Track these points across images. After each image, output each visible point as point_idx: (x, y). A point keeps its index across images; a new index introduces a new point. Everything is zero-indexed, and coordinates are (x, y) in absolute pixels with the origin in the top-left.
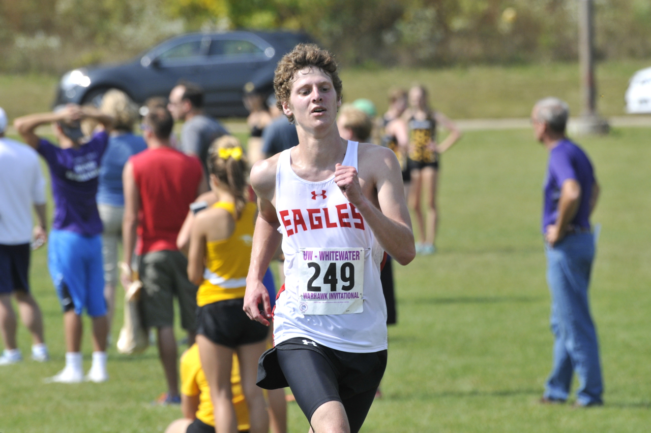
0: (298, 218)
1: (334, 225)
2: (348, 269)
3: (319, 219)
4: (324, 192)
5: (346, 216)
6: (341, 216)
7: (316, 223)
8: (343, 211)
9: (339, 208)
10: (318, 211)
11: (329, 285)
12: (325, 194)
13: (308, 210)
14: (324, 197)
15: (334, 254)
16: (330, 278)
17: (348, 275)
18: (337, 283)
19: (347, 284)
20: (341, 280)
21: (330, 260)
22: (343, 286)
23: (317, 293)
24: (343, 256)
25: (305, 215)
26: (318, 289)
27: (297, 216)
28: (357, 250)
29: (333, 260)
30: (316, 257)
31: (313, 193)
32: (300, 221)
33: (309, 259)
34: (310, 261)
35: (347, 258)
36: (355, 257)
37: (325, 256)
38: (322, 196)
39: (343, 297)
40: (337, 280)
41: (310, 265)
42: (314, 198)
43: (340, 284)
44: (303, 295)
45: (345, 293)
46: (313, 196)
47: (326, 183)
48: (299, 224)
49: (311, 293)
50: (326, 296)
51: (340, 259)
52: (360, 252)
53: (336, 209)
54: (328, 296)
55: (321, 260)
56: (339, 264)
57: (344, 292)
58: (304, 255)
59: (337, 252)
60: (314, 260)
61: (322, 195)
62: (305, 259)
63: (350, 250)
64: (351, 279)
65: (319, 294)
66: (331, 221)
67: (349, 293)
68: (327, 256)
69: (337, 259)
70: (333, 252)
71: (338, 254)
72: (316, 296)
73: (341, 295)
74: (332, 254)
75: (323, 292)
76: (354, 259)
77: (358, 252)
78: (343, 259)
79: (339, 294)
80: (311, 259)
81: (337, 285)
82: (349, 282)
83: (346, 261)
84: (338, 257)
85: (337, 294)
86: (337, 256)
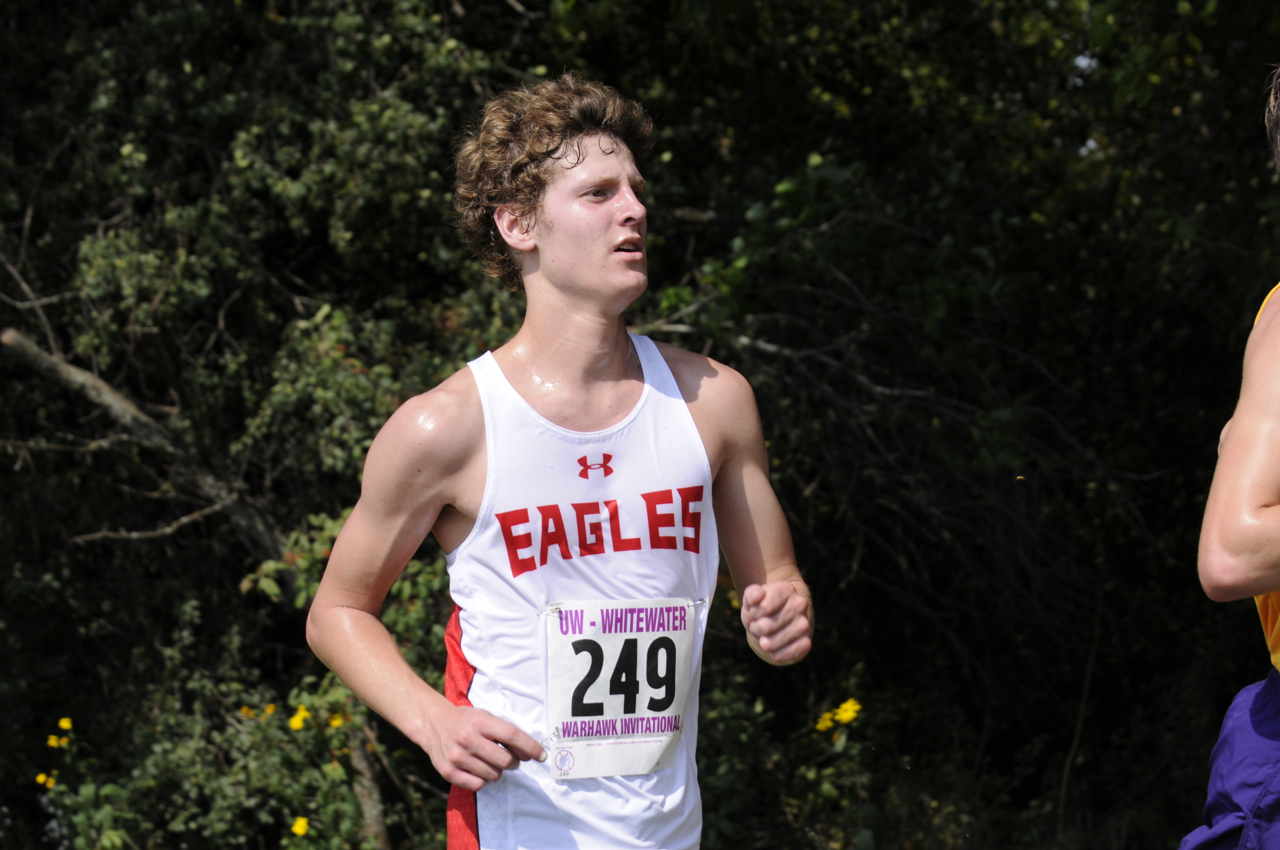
0: (552, 528)
1: (635, 544)
2: (662, 654)
3: (596, 528)
4: (607, 458)
5: (668, 520)
6: (656, 521)
7: (591, 539)
8: (662, 509)
9: (653, 499)
10: (593, 508)
11: (621, 698)
12: (609, 465)
13: (575, 506)
14: (608, 471)
15: (635, 615)
16: (623, 679)
17: (662, 672)
18: (638, 692)
19: (660, 693)
20: (646, 683)
21: (625, 631)
22: (652, 700)
23: (595, 719)
24: (653, 619)
25: (569, 518)
26: (597, 709)
27: (551, 521)
28: (682, 605)
29: (631, 630)
30: (593, 624)
31: (583, 461)
32: (554, 537)
33: (574, 632)
34: (578, 637)
35: (661, 625)
36: (677, 623)
37: (613, 621)
38: (602, 470)
39: (649, 729)
40: (638, 683)
41: (579, 647)
42: (584, 474)
43: (646, 693)
44: (561, 727)
45: (654, 719)
46: (582, 468)
47: (612, 435)
48: (552, 543)
49: (579, 719)
50: (614, 728)
51: (648, 630)
52: (687, 608)
53: (643, 504)
54: (618, 726)
55: (604, 632)
56: (645, 642)
57: (652, 714)
58: (561, 619)
59: (641, 611)
60: (588, 634)
61: (602, 466)
62: (565, 633)
63: (668, 606)
64: (669, 682)
65: (599, 722)
66: (627, 534)
67: (664, 718)
68: (619, 620)
69: (640, 630)
70: (632, 611)
71: (643, 615)
72: (592, 728)
73: (645, 722)
74: (629, 615)
75: (608, 715)
76: (675, 628)
77: (683, 609)
78: (653, 630)
79: (642, 719)
80: (581, 632)
81: (638, 695)
82: (663, 689)
83: (661, 634)
84: (643, 625)
85: (637, 720)
86: (640, 620)
